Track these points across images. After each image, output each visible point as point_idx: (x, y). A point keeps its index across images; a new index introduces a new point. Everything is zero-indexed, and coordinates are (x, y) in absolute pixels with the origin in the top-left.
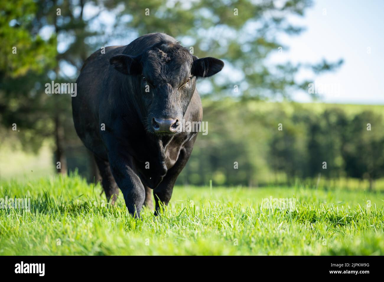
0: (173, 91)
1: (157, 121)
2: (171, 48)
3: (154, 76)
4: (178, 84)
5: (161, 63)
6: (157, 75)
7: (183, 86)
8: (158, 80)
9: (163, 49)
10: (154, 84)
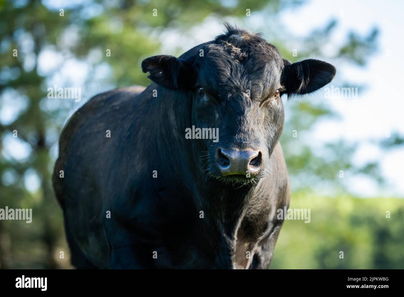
0: (252, 106)
1: (225, 154)
2: (246, 40)
3: (219, 81)
4: (261, 95)
5: (231, 61)
6: (225, 80)
7: (268, 100)
8: (227, 88)
9: (234, 41)
10: (219, 95)
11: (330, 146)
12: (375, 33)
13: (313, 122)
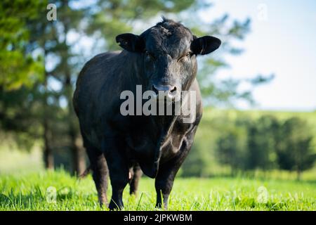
0: (172, 61)
1: (156, 88)
2: (172, 25)
4: (178, 55)
5: (162, 37)
6: (158, 47)
7: (182, 58)
8: (159, 52)
10: (155, 56)
11: (224, 82)
12: (248, 21)
13: (215, 69)
